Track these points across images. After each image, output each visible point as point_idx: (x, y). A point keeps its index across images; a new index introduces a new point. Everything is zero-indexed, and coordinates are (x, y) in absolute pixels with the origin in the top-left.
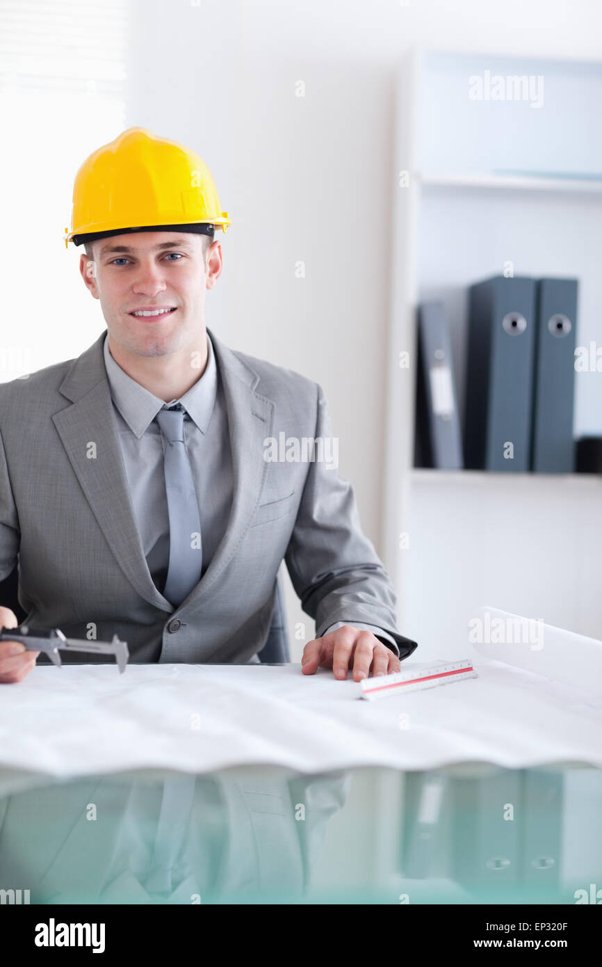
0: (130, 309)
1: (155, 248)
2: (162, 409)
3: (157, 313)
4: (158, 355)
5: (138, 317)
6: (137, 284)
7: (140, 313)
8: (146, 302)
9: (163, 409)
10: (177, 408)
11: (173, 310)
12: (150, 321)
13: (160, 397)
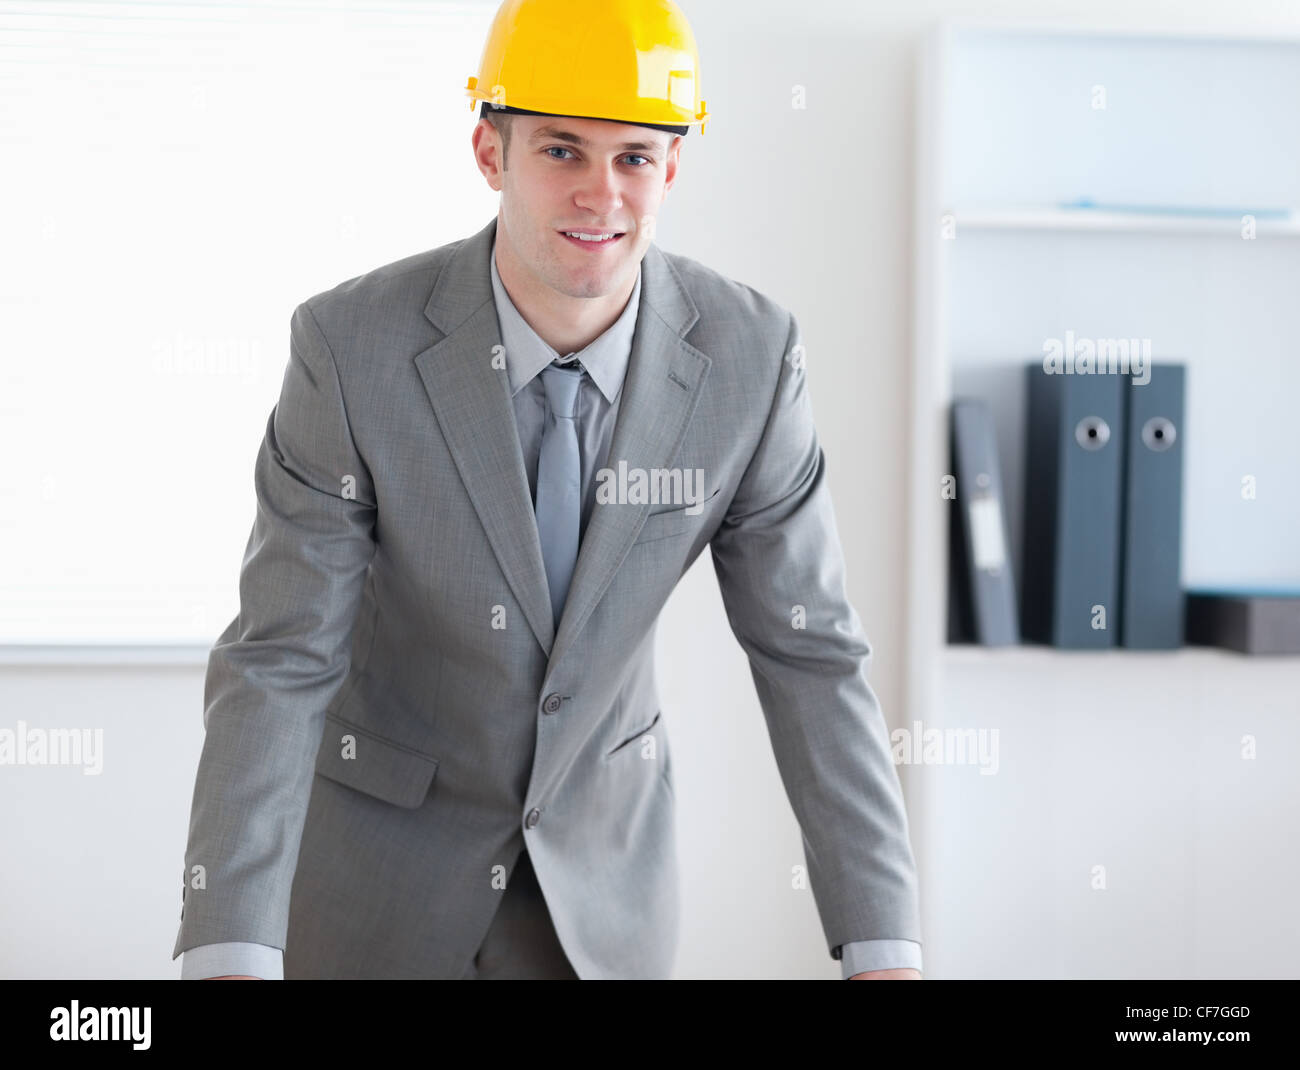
0: (561, 228)
1: (617, 147)
2: (552, 364)
3: (599, 238)
4: (587, 296)
5: (571, 238)
6: (583, 194)
7: (575, 235)
8: (593, 222)
9: (554, 364)
10: (573, 366)
11: (618, 236)
12: (588, 249)
13: (555, 347)
